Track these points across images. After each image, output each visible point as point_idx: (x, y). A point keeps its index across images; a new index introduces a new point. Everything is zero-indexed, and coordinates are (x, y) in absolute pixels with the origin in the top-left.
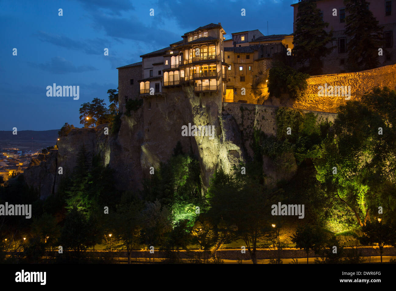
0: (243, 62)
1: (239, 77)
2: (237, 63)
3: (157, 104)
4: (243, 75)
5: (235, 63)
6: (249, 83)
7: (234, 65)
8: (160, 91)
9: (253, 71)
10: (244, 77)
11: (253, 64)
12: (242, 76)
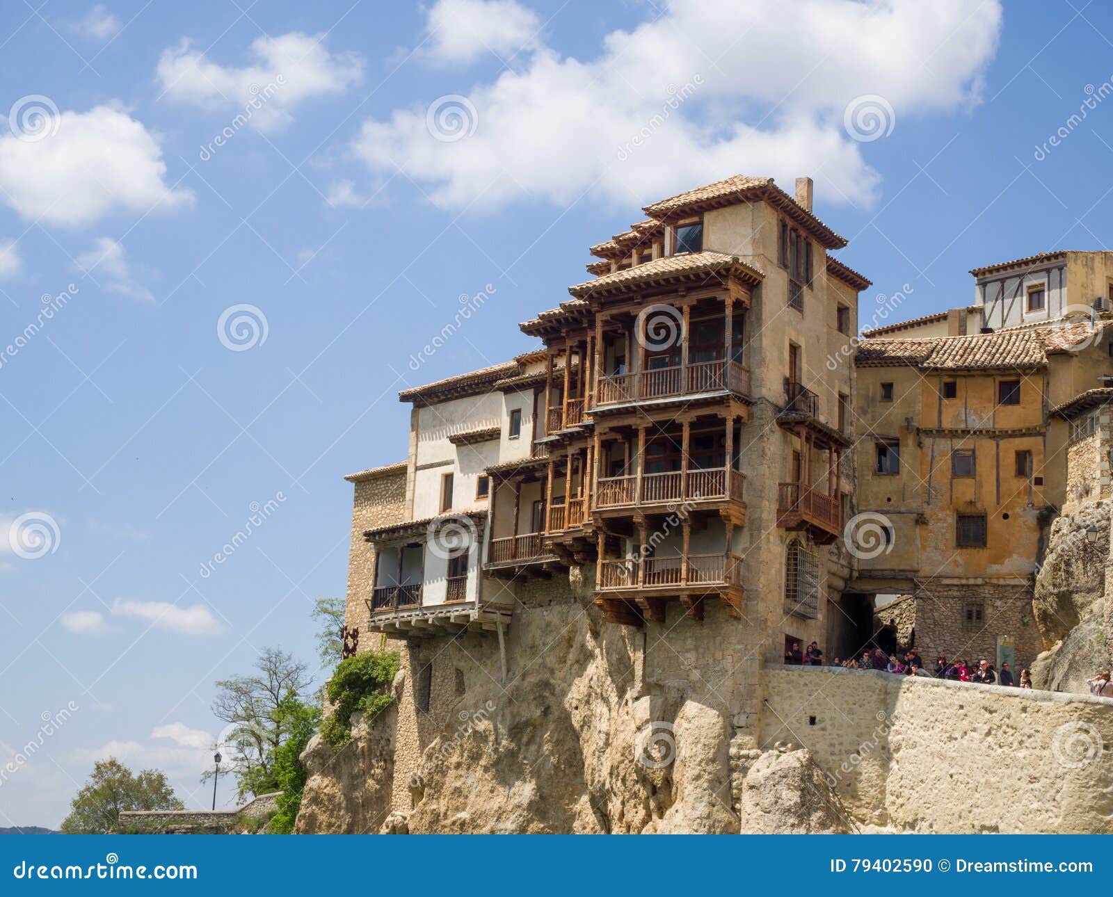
0: (975, 423)
1: (952, 519)
2: (940, 433)
3: (459, 673)
4: (971, 503)
5: (928, 432)
6: (1015, 556)
7: (920, 445)
8: (471, 594)
9: (1039, 481)
10: (982, 518)
11: (1040, 439)
12: (969, 511)
